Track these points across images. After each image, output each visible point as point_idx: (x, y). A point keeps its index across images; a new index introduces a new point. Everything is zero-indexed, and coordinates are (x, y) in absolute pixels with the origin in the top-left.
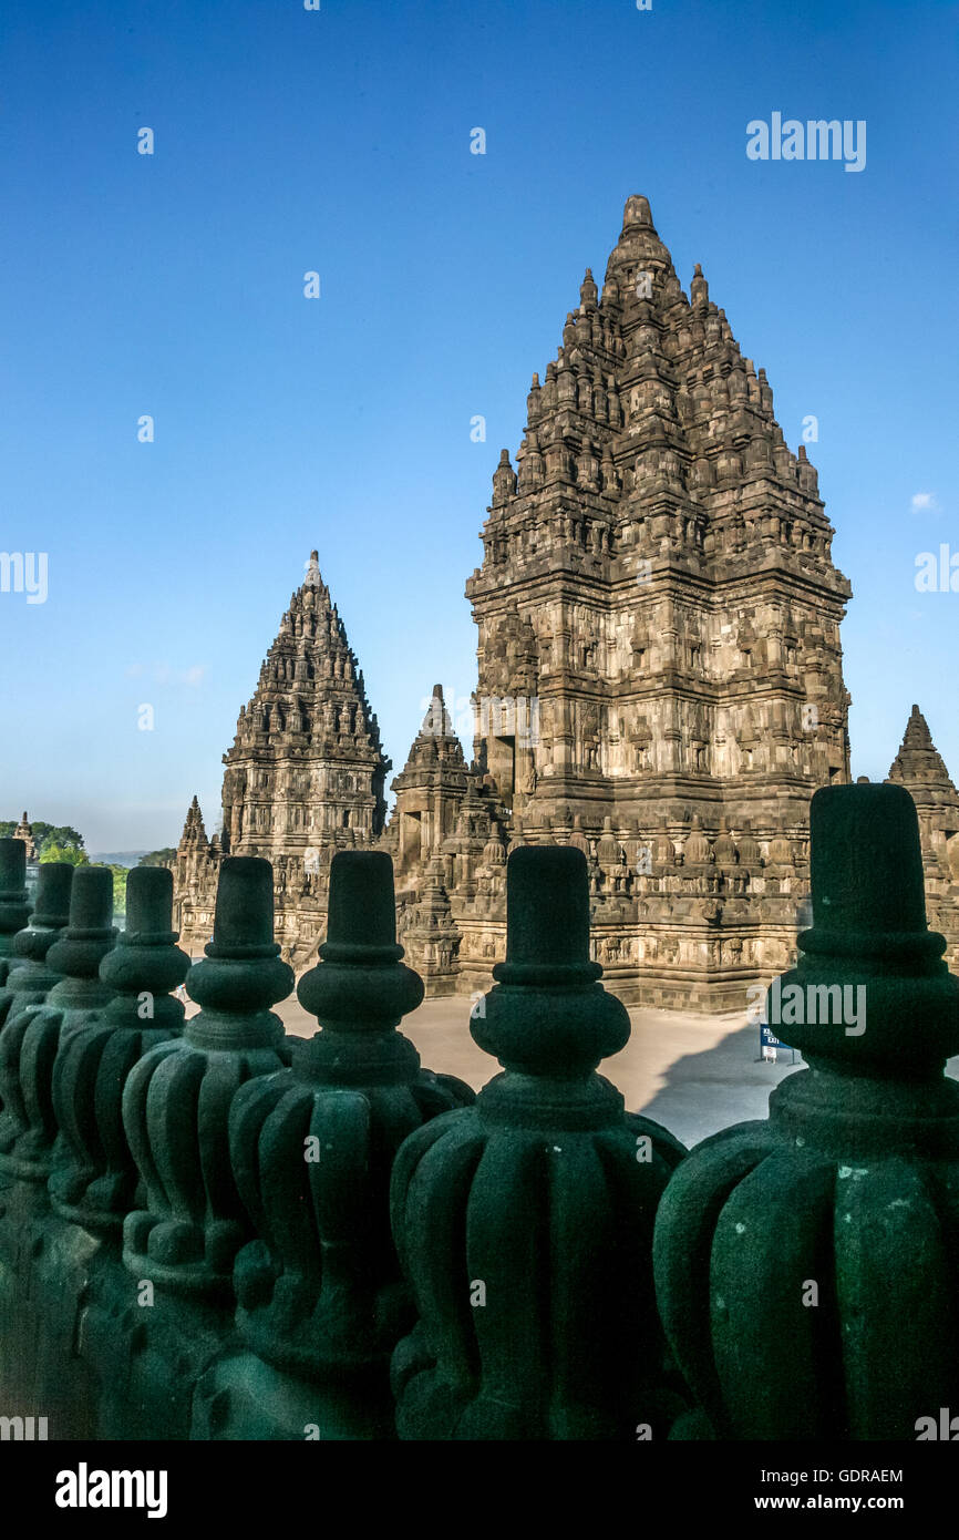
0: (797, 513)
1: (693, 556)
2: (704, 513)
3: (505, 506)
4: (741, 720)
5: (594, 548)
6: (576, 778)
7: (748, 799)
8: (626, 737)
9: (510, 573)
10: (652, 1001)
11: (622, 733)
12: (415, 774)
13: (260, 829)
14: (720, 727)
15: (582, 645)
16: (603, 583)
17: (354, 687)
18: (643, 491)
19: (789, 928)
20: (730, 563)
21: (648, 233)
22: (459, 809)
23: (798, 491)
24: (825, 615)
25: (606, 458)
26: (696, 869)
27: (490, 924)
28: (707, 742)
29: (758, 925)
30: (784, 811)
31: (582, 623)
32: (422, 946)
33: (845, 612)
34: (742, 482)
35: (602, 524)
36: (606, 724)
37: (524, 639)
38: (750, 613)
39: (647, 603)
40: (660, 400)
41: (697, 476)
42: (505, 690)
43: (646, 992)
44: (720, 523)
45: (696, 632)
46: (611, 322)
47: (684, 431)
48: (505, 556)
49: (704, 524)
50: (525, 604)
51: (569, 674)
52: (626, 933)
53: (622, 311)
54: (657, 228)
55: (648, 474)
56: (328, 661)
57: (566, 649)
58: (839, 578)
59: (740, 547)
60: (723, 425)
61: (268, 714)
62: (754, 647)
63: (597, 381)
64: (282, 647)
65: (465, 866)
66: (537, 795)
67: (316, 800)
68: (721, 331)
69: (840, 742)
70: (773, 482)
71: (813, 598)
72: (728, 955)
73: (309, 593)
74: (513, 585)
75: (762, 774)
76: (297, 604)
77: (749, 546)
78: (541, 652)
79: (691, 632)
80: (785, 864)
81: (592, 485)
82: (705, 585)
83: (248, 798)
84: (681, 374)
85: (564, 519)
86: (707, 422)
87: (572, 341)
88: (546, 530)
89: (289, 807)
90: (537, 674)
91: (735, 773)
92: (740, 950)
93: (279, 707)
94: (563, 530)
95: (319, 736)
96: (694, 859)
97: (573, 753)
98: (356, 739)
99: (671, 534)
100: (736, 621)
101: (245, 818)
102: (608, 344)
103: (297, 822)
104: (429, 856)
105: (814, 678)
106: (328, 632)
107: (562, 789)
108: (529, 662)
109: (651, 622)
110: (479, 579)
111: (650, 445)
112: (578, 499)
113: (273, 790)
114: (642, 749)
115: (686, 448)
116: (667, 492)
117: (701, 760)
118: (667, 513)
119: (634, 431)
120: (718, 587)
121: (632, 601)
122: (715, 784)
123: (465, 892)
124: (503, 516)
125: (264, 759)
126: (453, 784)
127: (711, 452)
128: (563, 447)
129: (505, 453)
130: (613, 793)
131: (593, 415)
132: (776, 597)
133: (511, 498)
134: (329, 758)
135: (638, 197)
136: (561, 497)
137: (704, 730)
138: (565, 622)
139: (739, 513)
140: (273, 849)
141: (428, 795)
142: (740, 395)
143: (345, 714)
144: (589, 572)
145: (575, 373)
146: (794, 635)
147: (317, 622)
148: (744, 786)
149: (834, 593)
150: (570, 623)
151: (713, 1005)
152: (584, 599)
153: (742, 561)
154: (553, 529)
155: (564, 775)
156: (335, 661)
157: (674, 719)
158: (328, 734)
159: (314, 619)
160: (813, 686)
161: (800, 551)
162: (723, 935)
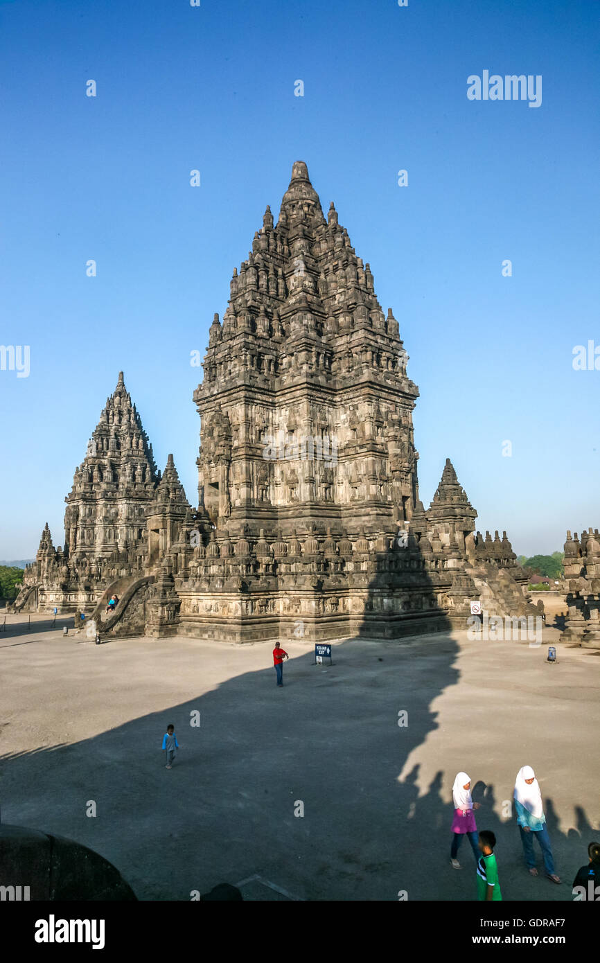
0: (384, 347)
1: (323, 374)
2: (331, 349)
3: (215, 347)
4: (351, 469)
5: (265, 371)
6: (254, 507)
7: (355, 516)
8: (285, 482)
9: (216, 387)
10: (286, 635)
11: (282, 479)
12: (155, 507)
13: (87, 541)
14: (340, 474)
15: (258, 428)
16: (270, 392)
17: (145, 454)
18: (294, 337)
19: (364, 590)
20: (344, 378)
21: (305, 183)
22: (181, 527)
23: (385, 335)
24: (401, 407)
25: (275, 317)
26: (310, 558)
27: (195, 594)
28: (332, 483)
29: (348, 589)
30: (373, 522)
31: (258, 415)
32: (157, 608)
33: (415, 405)
34: (351, 330)
35: (270, 357)
36: (273, 475)
37: (224, 425)
38: (356, 407)
39: (295, 403)
40: (307, 283)
41: (328, 327)
42: (213, 456)
43: (283, 630)
44: (339, 355)
45: (325, 419)
46: (281, 236)
47: (322, 301)
48: (215, 376)
49: (330, 356)
50: (225, 405)
51: (249, 445)
52: (271, 596)
53: (289, 230)
54: (311, 180)
55: (297, 327)
56: (128, 438)
57: (247, 431)
58: (411, 385)
59: (350, 368)
60: (343, 297)
61: (92, 472)
62: (358, 427)
63: (271, 272)
64: (101, 430)
65: (183, 560)
66: (232, 517)
67: (121, 523)
68: (344, 242)
69: (410, 481)
70: (369, 331)
71: (393, 398)
72: (329, 607)
73: (118, 398)
74: (218, 394)
75: (363, 501)
76: (110, 404)
77: (355, 368)
78: (234, 433)
79: (322, 419)
80: (365, 553)
81: (265, 334)
82: (330, 391)
83: (79, 523)
84: (322, 267)
85: (247, 355)
86: (335, 295)
87: (257, 249)
88: (236, 362)
89: (105, 528)
90: (231, 446)
91: (348, 501)
92: (337, 604)
93: (99, 467)
94: (246, 361)
95: (123, 485)
96: (309, 552)
97: (252, 492)
98: (146, 485)
99: (309, 362)
100: (348, 412)
101: (78, 535)
102: (279, 250)
103: (110, 537)
104: (164, 555)
105: (392, 445)
106: (129, 421)
107: (244, 513)
108: (226, 439)
109: (298, 414)
110: (201, 390)
111: (298, 310)
112: (255, 342)
113: (95, 518)
114: (293, 489)
115: (322, 310)
116: (306, 337)
117: (328, 494)
118: (307, 350)
119: (292, 301)
120: (338, 393)
121: (287, 402)
122: (337, 508)
123: (183, 576)
124: (214, 353)
125: (89, 499)
126: (177, 512)
127: (336, 313)
128: (247, 313)
129: (217, 316)
130: (277, 515)
131: (268, 292)
132: (369, 397)
133: (219, 342)
134: (128, 498)
135: (300, 162)
136: (245, 342)
137: (330, 477)
138: (246, 415)
139: (350, 349)
140: (95, 554)
141: (163, 519)
142: (352, 280)
143: (139, 471)
144: (261, 386)
145: (257, 268)
146: (381, 420)
147: (122, 415)
148: (353, 508)
149: (406, 394)
150: (250, 416)
151: (318, 636)
152: (258, 402)
153: (350, 377)
154: (240, 361)
155: (245, 505)
156: (133, 438)
157: (310, 471)
158: (128, 483)
159: (120, 413)
160: (392, 449)
161: (386, 370)
162: (324, 596)
